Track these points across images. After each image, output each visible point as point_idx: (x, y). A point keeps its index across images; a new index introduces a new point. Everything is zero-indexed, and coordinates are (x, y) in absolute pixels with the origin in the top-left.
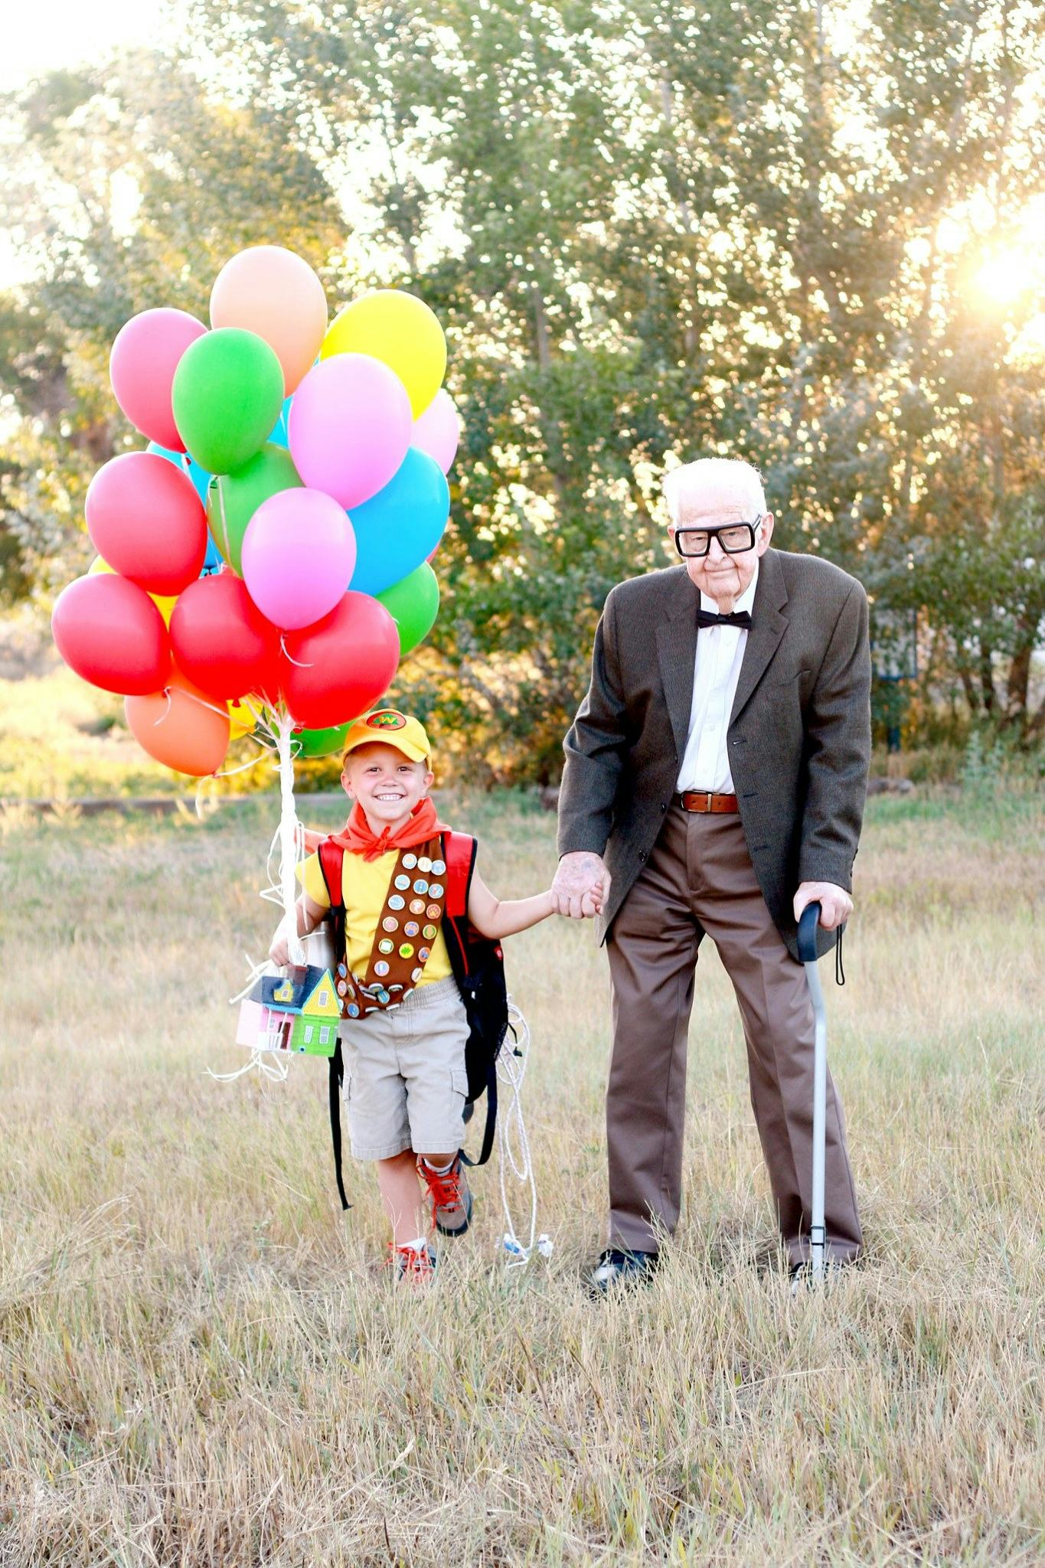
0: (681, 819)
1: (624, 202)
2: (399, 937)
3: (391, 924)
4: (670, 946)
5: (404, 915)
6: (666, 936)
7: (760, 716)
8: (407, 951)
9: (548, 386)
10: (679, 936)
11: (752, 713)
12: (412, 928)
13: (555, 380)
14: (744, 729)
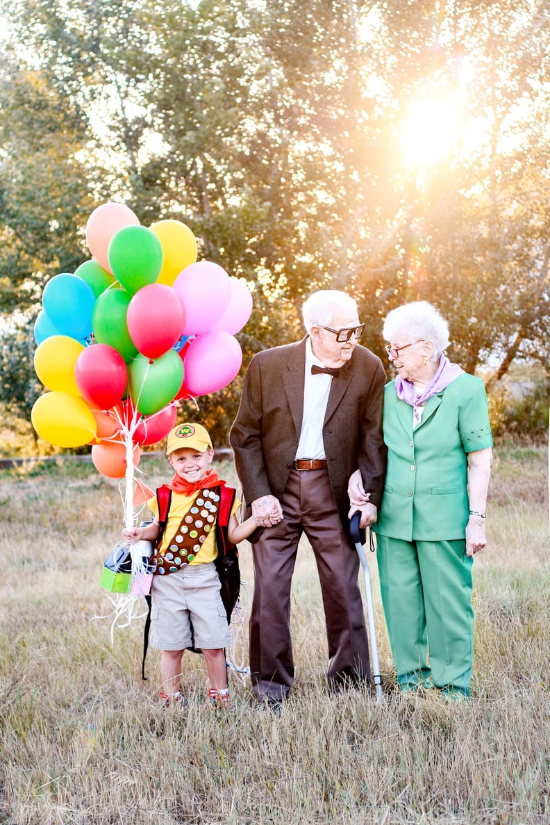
0: (297, 475)
1: (250, 125)
2: (192, 527)
3: (189, 519)
4: (288, 543)
5: (197, 517)
6: (287, 537)
7: (339, 420)
8: (194, 534)
9: (214, 227)
10: (291, 537)
11: (335, 418)
12: (199, 524)
13: (218, 224)
14: (331, 427)
